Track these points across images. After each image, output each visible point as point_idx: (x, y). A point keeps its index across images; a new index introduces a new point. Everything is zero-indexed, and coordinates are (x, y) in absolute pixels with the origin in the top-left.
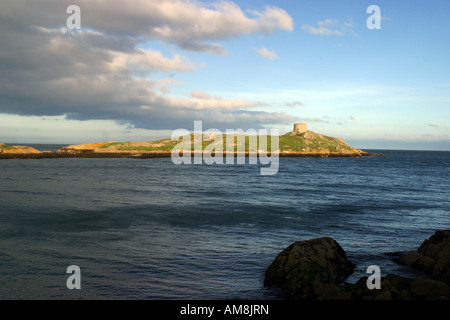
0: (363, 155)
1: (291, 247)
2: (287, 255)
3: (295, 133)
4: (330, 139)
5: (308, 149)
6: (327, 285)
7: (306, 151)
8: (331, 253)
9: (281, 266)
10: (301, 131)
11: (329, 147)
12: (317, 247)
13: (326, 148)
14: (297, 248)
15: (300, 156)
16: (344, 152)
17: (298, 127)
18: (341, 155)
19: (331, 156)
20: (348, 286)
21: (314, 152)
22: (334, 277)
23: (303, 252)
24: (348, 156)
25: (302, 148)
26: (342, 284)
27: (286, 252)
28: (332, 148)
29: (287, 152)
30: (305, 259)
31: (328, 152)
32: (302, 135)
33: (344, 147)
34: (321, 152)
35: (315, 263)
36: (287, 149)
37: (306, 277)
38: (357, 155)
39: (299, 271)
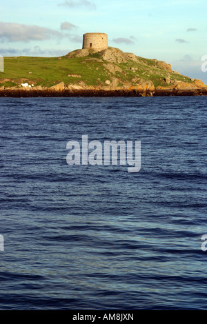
3: (85, 52)
4: (151, 63)
5: (116, 80)
7: (112, 85)
10: (98, 47)
11: (153, 78)
13: (146, 79)
15: (101, 94)
16: (181, 86)
17: (91, 40)
18: (176, 93)
19: (158, 94)
21: (127, 87)
25: (104, 79)
28: (158, 80)
29: (77, 87)
31: (151, 87)
32: (99, 55)
33: (180, 77)
34: (139, 87)
36: (77, 81)
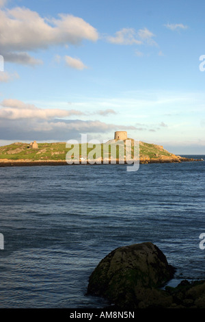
0: (182, 160)
1: (113, 253)
2: (109, 261)
4: (150, 146)
6: (149, 289)
8: (151, 258)
9: (103, 272)
10: (122, 138)
11: (149, 154)
12: (138, 252)
13: (146, 154)
14: (118, 254)
16: (164, 158)
17: (119, 135)
18: (160, 162)
19: (151, 162)
20: (169, 289)
22: (155, 281)
23: (124, 258)
24: (167, 162)
26: (164, 289)
27: (108, 259)
28: (151, 155)
30: (126, 264)
31: (148, 159)
33: (164, 153)
34: (142, 159)
35: (136, 268)
37: (128, 282)
38: (176, 161)
39: (121, 277)
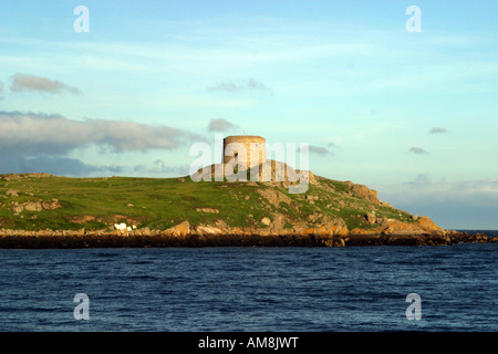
4: (342, 187)
5: (280, 218)
7: (273, 226)
11: (345, 214)
13: (333, 215)
16: (395, 228)
18: (384, 240)
19: (355, 242)
21: (300, 229)
25: (259, 216)
28: (353, 218)
29: (211, 230)
31: (342, 230)
33: (393, 213)
34: (321, 230)
36: (211, 220)
